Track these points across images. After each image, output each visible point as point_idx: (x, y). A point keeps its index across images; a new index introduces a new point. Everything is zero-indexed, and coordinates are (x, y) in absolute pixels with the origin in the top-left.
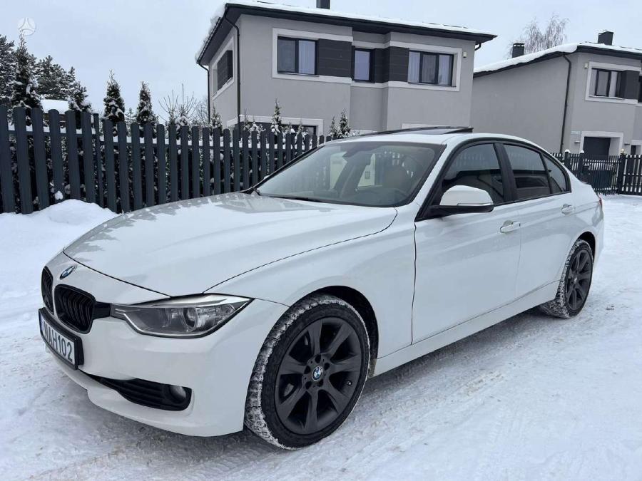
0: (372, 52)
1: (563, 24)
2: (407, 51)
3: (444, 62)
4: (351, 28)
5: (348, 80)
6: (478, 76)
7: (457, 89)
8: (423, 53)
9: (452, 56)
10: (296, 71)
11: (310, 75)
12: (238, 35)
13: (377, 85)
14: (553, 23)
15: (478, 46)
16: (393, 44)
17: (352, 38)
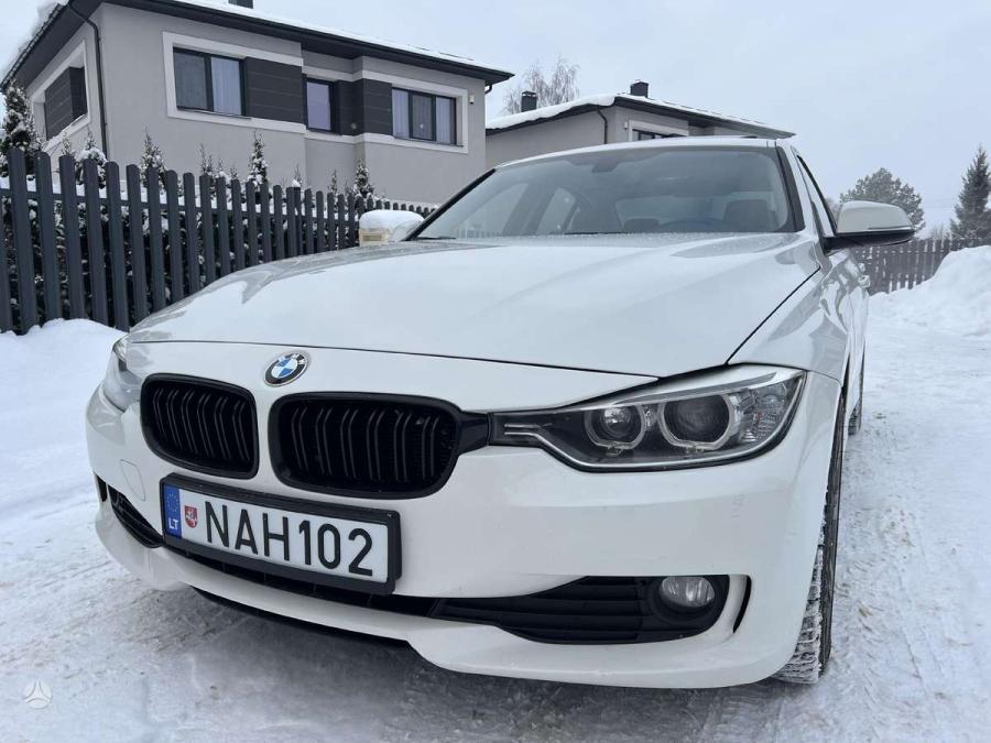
0: (334, 87)
1: (573, 72)
2: (389, 87)
3: (443, 108)
4: (299, 45)
5: (301, 128)
6: (490, 132)
7: (465, 150)
8: (412, 93)
9: (453, 100)
10: (210, 108)
11: (235, 116)
12: (98, 40)
13: (345, 138)
14: (560, 68)
15: (487, 88)
16: (368, 75)
17: (302, 60)
